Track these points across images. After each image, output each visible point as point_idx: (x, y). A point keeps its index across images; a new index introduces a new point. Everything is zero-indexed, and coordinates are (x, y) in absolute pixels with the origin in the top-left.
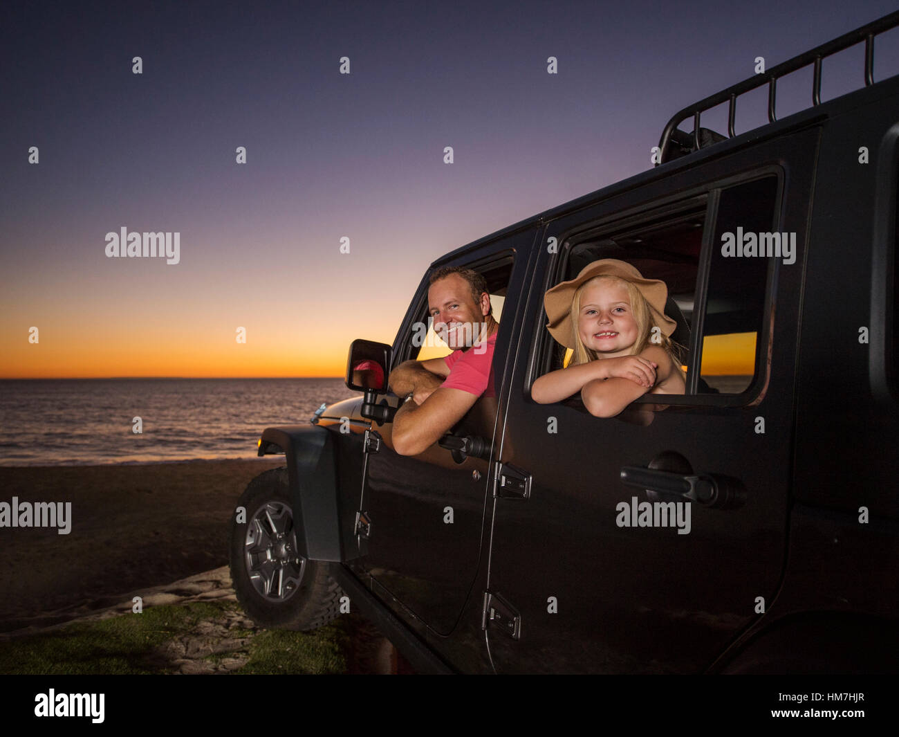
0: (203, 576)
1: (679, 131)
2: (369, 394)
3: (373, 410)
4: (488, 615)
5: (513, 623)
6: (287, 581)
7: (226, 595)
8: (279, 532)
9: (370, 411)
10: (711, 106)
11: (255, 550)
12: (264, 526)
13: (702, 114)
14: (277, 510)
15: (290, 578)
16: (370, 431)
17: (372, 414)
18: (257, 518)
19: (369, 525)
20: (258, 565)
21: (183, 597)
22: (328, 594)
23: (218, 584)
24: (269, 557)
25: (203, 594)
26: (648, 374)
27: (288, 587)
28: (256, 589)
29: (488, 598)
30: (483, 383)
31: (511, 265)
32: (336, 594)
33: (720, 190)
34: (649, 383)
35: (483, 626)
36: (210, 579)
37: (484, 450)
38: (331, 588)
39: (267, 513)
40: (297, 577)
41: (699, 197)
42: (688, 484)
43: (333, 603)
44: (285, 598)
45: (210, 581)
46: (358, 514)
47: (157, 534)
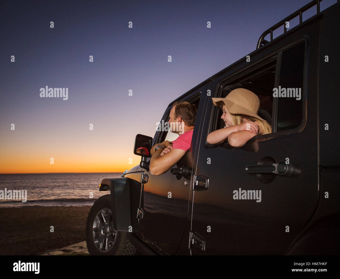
0: (76, 245)
1: (265, 40)
2: (143, 158)
3: (145, 164)
4: (191, 242)
5: (202, 244)
6: (109, 242)
7: (84, 251)
8: (106, 222)
9: (144, 164)
10: (277, 28)
11: (96, 229)
12: (100, 219)
13: (273, 32)
14: (106, 212)
15: (110, 241)
16: (144, 174)
17: (144, 166)
18: (98, 216)
19: (143, 213)
20: (98, 237)
21: (66, 252)
22: (126, 248)
23: (81, 248)
24: (102, 233)
25: (75, 251)
26: (255, 127)
27: (109, 246)
28: (96, 246)
29: (191, 234)
30: (189, 146)
31: (199, 99)
32: (130, 248)
33: (281, 52)
34: (256, 131)
35: (189, 247)
36: (78, 246)
37: (189, 173)
38: (127, 245)
39: (102, 214)
40: (113, 241)
41: (273, 57)
42: (274, 167)
43: (128, 252)
44: (108, 250)
45: (78, 247)
46: (138, 209)
47: (60, 234)
